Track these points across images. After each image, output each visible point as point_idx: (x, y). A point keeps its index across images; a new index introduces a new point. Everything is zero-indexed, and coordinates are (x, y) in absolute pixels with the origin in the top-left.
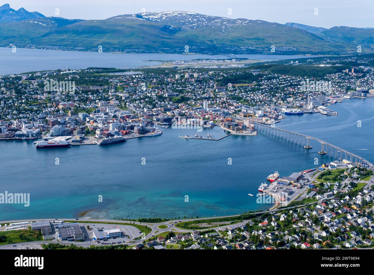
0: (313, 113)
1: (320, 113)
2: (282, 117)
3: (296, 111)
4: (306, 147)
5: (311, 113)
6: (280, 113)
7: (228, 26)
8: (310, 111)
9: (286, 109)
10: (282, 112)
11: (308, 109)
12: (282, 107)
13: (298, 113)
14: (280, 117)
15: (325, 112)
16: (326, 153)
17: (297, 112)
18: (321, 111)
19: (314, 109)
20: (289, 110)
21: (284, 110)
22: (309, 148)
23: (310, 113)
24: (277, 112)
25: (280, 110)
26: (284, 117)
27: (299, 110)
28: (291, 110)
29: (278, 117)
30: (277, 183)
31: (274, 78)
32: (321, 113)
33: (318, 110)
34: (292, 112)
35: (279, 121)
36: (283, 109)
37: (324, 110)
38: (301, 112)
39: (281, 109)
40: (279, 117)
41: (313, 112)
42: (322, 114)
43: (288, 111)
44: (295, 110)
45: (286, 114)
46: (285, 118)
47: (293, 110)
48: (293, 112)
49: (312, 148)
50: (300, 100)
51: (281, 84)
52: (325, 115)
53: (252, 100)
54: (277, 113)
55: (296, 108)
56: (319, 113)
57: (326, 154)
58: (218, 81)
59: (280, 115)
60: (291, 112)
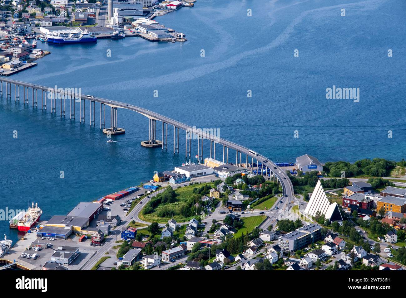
0: (122, 38)
1: (141, 37)
2: (40, 53)
3: (76, 35)
4: (109, 130)
5: (117, 38)
6: (34, 43)
8: (115, 33)
9: (51, 30)
10: (39, 39)
11: (108, 26)
12: (38, 25)
13: (82, 39)
14: (36, 53)
15: (152, 35)
16: (162, 143)
17: (81, 36)
18: (143, 30)
19: (125, 27)
20: (59, 32)
21: (46, 32)
22: (117, 134)
23: (113, 39)
24: (26, 39)
25: (35, 33)
26: (46, 52)
27: (86, 32)
28: (64, 32)
29: (31, 52)
30: (38, 236)
32: (144, 38)
33: (133, 30)
34: (67, 37)
35: (33, 64)
36: (43, 30)
37: (149, 28)
38: (89, 37)
39: (35, 30)
40: (34, 52)
41: (122, 34)
42: (146, 39)
43: (56, 34)
44: (75, 31)
45: (52, 42)
46: (49, 54)
47: (68, 31)
48: (70, 36)
49: (123, 133)
50: (86, 2)
52: (153, 41)
54: (26, 43)
55: (76, 26)
56: (137, 36)
57: (161, 146)
59: (35, 47)
60: (65, 38)
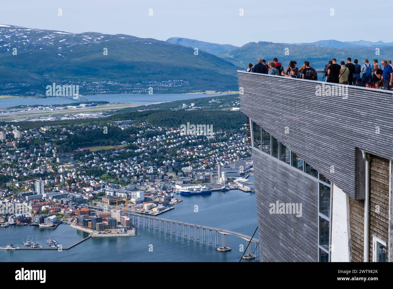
0: (228, 190)
1: (240, 189)
2: (176, 201)
3: (198, 189)
4: (221, 249)
5: (224, 191)
6: (172, 195)
7: (68, 45)
8: (223, 188)
9: (182, 186)
10: (175, 192)
11: (218, 183)
12: (174, 184)
13: (202, 192)
14: (173, 201)
15: (247, 188)
16: (255, 256)
17: (201, 190)
18: (241, 185)
19: (229, 184)
20: (188, 187)
21: (179, 188)
22: (226, 251)
23: (222, 191)
24: (167, 192)
25: (172, 189)
26: (180, 200)
27: (204, 187)
28: (190, 187)
29: (170, 200)
31: (157, 134)
32: (241, 190)
33: (234, 185)
34: (193, 190)
35: (172, 208)
36: (177, 187)
37: (244, 184)
38: (206, 190)
39: (173, 186)
40: (172, 200)
41: (227, 188)
42: (243, 191)
43: (185, 189)
44: (197, 187)
45: (183, 194)
46: (181, 201)
47: (193, 187)
48: (195, 190)
49: (230, 250)
50: (204, 169)
51: (170, 144)
52: (248, 192)
53: (122, 173)
54: (167, 195)
55: (198, 183)
56: (237, 189)
57: (255, 258)
58: (59, 143)
59: (173, 197)
60: (191, 191)
